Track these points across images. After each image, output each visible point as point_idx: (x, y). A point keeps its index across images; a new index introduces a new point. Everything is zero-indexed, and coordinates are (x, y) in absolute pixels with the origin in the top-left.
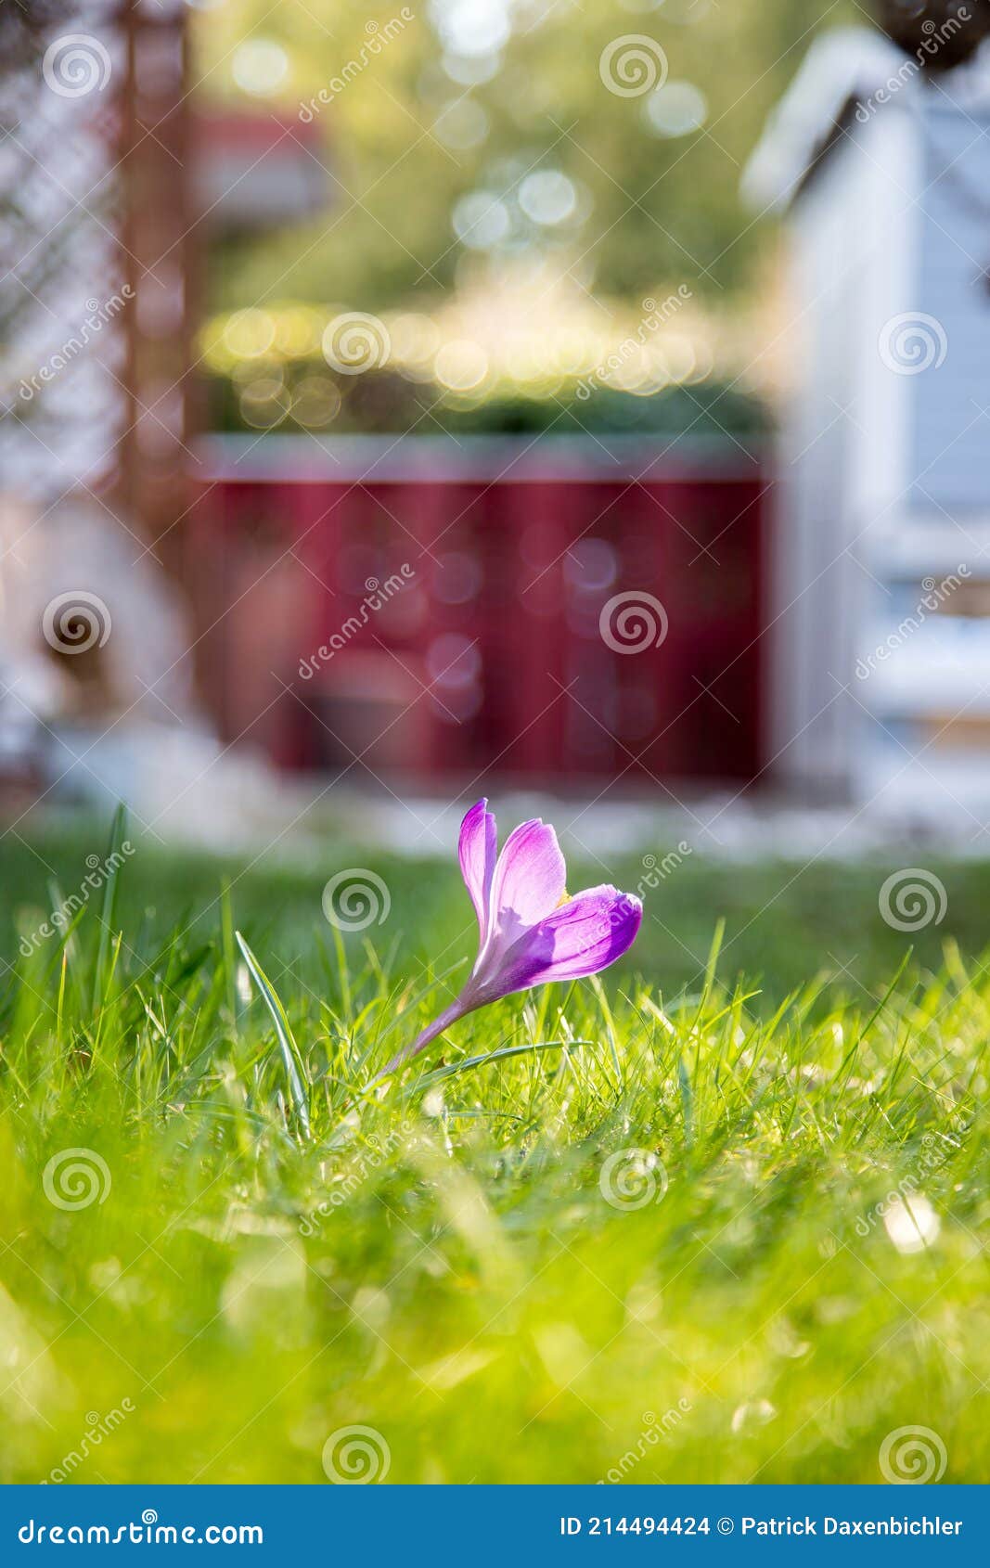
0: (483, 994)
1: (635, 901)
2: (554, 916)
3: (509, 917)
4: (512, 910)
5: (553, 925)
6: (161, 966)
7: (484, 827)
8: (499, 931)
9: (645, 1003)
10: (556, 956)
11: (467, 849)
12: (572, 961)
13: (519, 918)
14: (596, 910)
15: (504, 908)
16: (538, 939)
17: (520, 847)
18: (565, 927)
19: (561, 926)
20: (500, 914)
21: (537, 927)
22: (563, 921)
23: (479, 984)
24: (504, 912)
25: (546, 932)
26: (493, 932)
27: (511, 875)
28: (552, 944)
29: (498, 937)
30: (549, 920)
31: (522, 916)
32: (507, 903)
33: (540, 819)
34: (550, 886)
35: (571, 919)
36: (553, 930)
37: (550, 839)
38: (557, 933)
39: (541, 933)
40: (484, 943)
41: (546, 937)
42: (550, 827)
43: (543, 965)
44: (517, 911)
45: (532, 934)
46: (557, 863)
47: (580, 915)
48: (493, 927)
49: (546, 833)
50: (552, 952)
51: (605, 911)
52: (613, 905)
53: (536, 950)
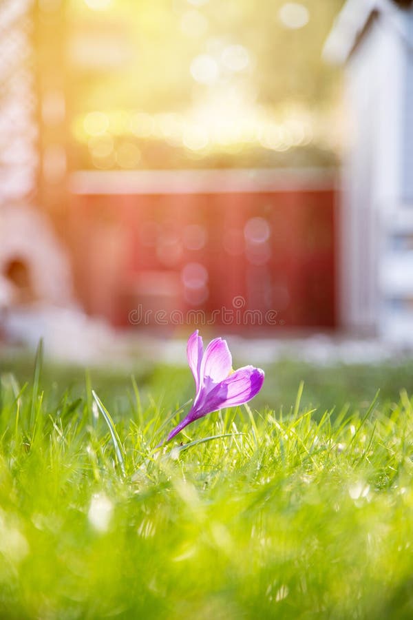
0: (198, 414)
1: (261, 371)
2: (227, 379)
3: (208, 380)
4: (209, 377)
5: (227, 383)
6: (60, 408)
7: (197, 343)
8: (204, 386)
9: (270, 418)
10: (228, 396)
11: (190, 352)
12: (236, 398)
13: (212, 380)
14: (244, 376)
15: (206, 376)
16: (221, 389)
17: (212, 350)
18: (232, 384)
19: (230, 383)
20: (204, 379)
21: (220, 385)
22: (231, 381)
24: (206, 378)
25: (223, 386)
26: (202, 387)
27: (209, 362)
28: (227, 391)
29: (204, 389)
30: (225, 381)
31: (214, 379)
32: (207, 374)
33: (220, 338)
34: (225, 366)
35: (234, 380)
36: (227, 385)
37: (225, 346)
38: (229, 386)
39: (222, 386)
40: (198, 391)
41: (223, 388)
42: (225, 341)
43: (223, 400)
44: (211, 377)
45: (218, 387)
46: (228, 356)
47: (238, 378)
48: (202, 385)
49: (223, 344)
50: (227, 394)
51: (248, 377)
52: (252, 373)
53: (220, 394)
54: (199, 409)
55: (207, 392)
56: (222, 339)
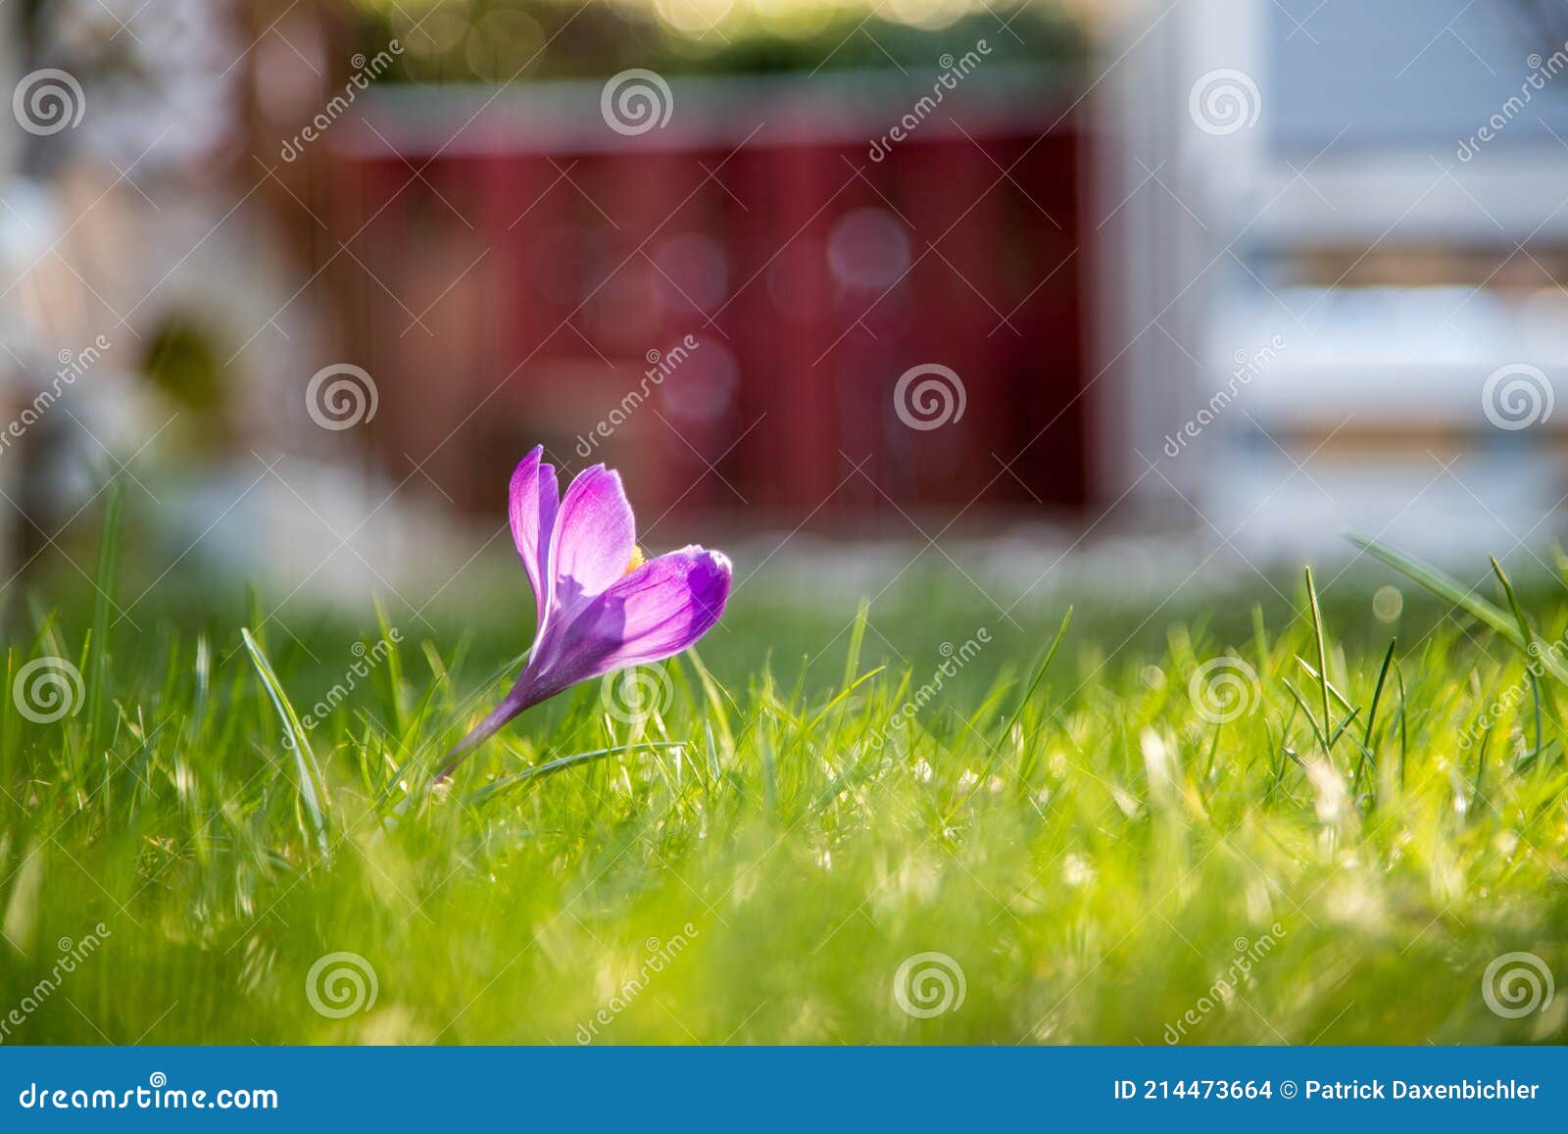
0: (542, 686)
1: (720, 559)
2: (622, 583)
3: (569, 588)
4: (571, 579)
5: (621, 594)
7: (537, 480)
8: (558, 605)
10: (627, 633)
11: (517, 508)
12: (648, 637)
13: (580, 587)
14: (670, 572)
15: (561, 576)
16: (605, 611)
17: (577, 500)
18: (636, 596)
19: (632, 594)
20: (558, 585)
21: (603, 598)
22: (634, 589)
23: (536, 673)
24: (562, 581)
25: (611, 603)
26: (551, 608)
27: (569, 532)
28: (622, 618)
29: (557, 611)
30: (615, 589)
31: (584, 585)
32: (566, 571)
33: (603, 465)
34: (617, 545)
35: (643, 586)
36: (623, 600)
37: (614, 488)
38: (627, 603)
39: (607, 605)
40: (542, 624)
41: (614, 609)
42: (615, 473)
43: (614, 645)
44: (578, 579)
45: (597, 606)
46: (623, 516)
47: (655, 579)
48: (552, 602)
49: (610, 481)
50: (623, 627)
51: (682, 574)
52: (693, 565)
53: (603, 627)
54: (541, 674)
55: (567, 622)
56: (608, 468)
